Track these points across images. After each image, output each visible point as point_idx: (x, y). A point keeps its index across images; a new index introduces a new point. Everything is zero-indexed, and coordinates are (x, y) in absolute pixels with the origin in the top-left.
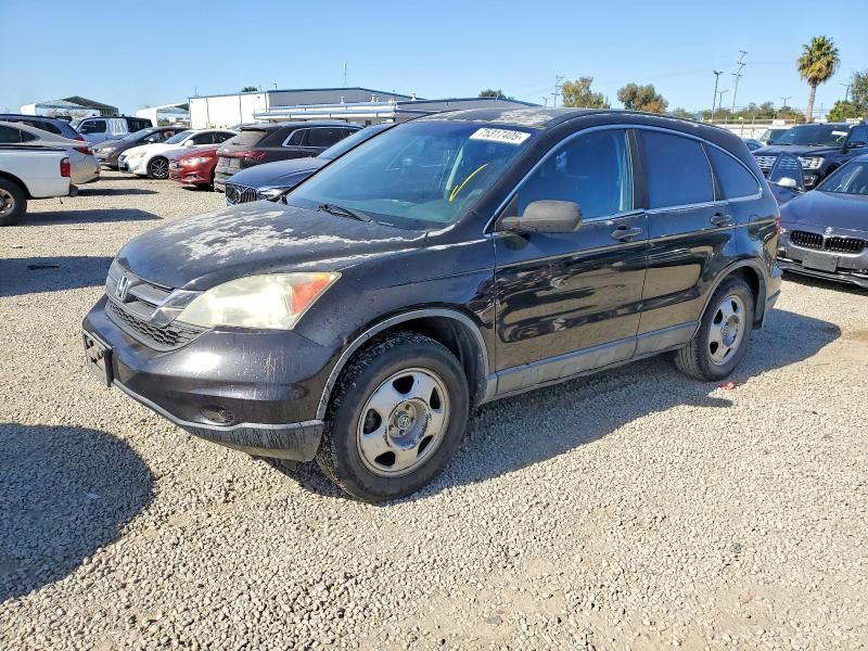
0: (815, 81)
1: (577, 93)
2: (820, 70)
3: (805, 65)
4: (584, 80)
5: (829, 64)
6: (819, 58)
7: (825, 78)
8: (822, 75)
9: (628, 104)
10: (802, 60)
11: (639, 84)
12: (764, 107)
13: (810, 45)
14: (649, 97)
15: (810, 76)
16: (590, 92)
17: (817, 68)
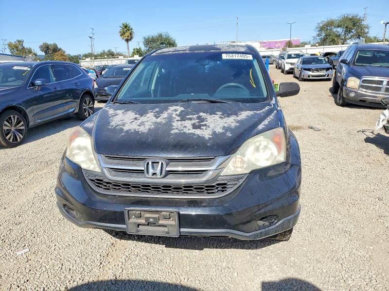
0: (127, 40)
1: (17, 47)
2: (128, 36)
3: (123, 34)
4: (19, 41)
5: (131, 34)
6: (126, 32)
7: (131, 39)
8: (129, 38)
9: (46, 53)
10: (120, 32)
11: (49, 43)
12: (109, 51)
13: (122, 26)
14: (56, 49)
15: (125, 38)
16: (24, 47)
17: (127, 35)
